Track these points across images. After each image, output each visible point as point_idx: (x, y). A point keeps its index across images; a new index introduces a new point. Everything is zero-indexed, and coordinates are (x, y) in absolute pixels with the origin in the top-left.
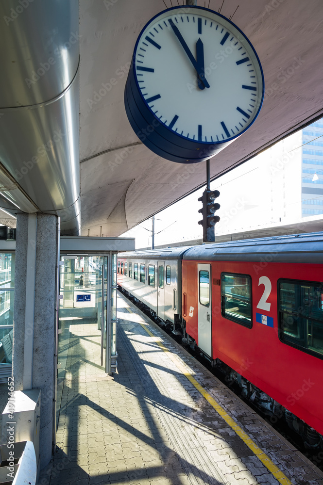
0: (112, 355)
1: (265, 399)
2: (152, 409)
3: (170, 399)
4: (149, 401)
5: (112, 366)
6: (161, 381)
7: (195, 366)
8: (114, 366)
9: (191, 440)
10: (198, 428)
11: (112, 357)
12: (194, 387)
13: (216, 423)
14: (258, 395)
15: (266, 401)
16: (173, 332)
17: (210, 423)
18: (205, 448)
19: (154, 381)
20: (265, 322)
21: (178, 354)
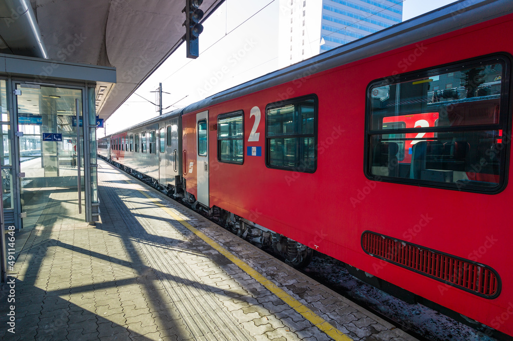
0: (92, 202)
1: (256, 234)
2: (135, 244)
3: (157, 236)
4: (134, 239)
5: (93, 215)
6: (151, 226)
7: (191, 215)
8: (96, 214)
9: (172, 260)
10: (182, 252)
11: (93, 205)
12: (186, 228)
13: (201, 248)
14: (250, 231)
15: (257, 236)
16: (174, 195)
17: (195, 248)
18: (185, 264)
19: (143, 227)
20: (254, 154)
21: (175, 209)
